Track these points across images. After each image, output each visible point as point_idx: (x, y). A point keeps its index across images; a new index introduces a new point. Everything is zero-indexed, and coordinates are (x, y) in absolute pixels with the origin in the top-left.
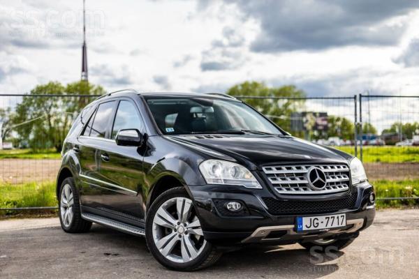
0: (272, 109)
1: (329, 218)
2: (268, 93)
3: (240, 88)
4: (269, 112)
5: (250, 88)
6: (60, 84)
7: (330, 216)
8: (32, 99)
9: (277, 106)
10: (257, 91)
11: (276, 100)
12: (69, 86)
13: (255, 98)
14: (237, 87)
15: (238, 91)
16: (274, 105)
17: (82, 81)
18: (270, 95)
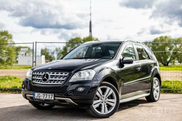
0: (174, 48)
1: (44, 95)
2: (172, 41)
3: (159, 39)
4: (173, 50)
5: (164, 38)
6: (80, 38)
7: (45, 94)
8: (69, 44)
9: (176, 47)
10: (167, 40)
11: (176, 44)
12: (84, 38)
13: (165, 43)
14: (157, 38)
15: (158, 40)
16: (175, 47)
17: (90, 36)
18: (173, 42)
